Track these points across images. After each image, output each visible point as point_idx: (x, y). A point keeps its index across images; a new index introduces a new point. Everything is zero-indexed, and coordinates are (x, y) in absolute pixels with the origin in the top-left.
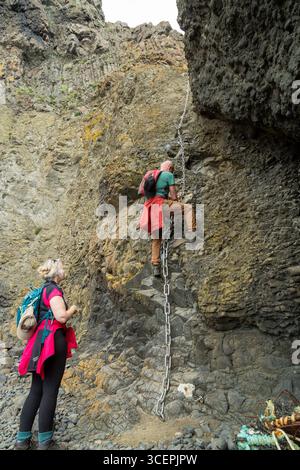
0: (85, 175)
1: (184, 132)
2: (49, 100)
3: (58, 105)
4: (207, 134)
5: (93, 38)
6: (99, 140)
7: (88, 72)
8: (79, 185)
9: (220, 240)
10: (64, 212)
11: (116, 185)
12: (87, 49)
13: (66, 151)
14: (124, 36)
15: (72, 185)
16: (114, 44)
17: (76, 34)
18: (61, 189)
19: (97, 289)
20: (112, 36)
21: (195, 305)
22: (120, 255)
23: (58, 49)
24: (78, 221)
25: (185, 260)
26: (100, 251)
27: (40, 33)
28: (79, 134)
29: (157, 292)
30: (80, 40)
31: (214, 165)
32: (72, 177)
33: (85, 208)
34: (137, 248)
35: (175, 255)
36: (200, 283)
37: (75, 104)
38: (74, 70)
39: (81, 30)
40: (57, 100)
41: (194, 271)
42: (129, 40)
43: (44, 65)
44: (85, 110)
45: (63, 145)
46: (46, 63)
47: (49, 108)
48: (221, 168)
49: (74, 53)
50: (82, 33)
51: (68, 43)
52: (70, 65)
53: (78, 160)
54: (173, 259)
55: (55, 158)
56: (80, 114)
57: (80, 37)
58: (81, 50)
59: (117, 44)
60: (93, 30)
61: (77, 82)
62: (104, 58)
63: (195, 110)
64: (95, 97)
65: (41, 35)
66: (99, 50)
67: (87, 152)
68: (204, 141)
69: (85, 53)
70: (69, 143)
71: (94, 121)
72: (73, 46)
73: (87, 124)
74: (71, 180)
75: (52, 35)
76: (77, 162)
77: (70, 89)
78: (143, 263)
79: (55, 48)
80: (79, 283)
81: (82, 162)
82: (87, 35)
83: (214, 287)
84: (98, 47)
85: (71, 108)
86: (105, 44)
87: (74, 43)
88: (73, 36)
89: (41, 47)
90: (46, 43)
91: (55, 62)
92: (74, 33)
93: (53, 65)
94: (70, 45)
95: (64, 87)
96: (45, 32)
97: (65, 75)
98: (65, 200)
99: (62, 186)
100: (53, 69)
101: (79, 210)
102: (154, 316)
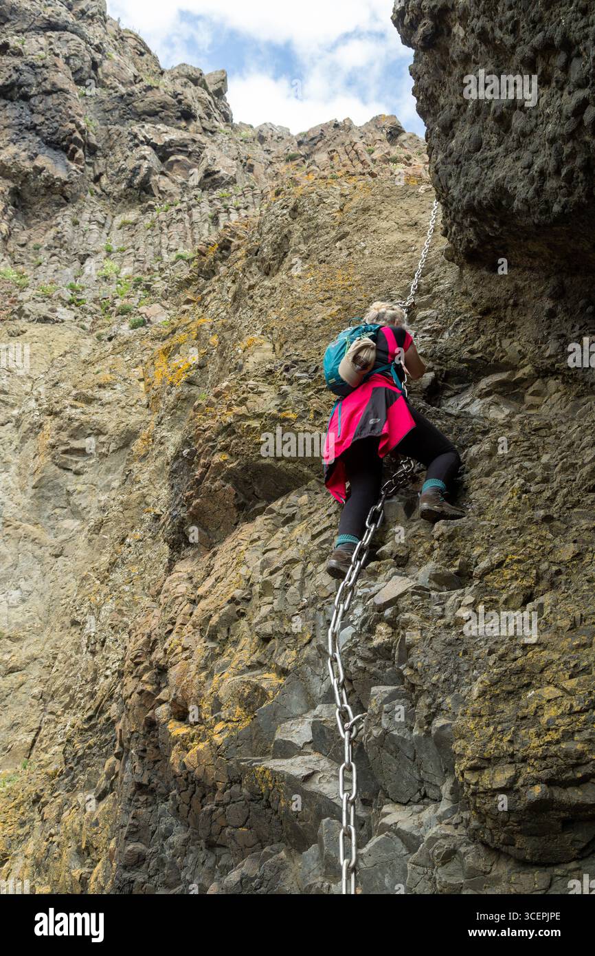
0: (144, 477)
1: (421, 314)
2: (67, 295)
3: (90, 306)
4: (486, 312)
5: (196, 156)
6: (190, 382)
7: (176, 229)
8: (126, 506)
9: (526, 573)
10: (74, 584)
11: (218, 458)
12: (180, 179)
13: (96, 414)
14: (279, 149)
15: (103, 509)
16: (251, 169)
17: (154, 146)
18: (71, 524)
19: (140, 787)
20: (245, 151)
21: (446, 789)
22: (214, 656)
23: (104, 180)
24: (110, 605)
25: (412, 635)
26: (158, 654)
27: (61, 145)
28: (139, 372)
29: (324, 764)
30: (163, 159)
31: (510, 391)
32: (108, 488)
33: (135, 570)
34: (268, 628)
35: (382, 628)
36: (460, 701)
37: (135, 301)
38: (140, 227)
39: (167, 138)
40: (87, 296)
41: (442, 667)
42: (291, 158)
43: (64, 218)
44: (159, 315)
45: (89, 401)
46: (69, 211)
47: (63, 313)
48: (528, 399)
49: (145, 188)
50: (170, 143)
51: (130, 164)
52: (132, 216)
53: (128, 438)
54: (377, 641)
55: (64, 436)
56: (143, 323)
57: (163, 152)
58: (164, 183)
59: (259, 169)
60: (199, 137)
61: (147, 253)
62: (221, 199)
63: (450, 256)
64: (188, 282)
65: (65, 149)
66: (211, 180)
67: (154, 418)
68: (479, 332)
69: (172, 188)
70: (106, 395)
71: (180, 336)
72: (143, 171)
73: (160, 346)
74: (103, 497)
75: (92, 150)
76: (126, 445)
77: (127, 271)
78: (283, 672)
79: (97, 179)
80: (89, 785)
81: (138, 446)
82: (182, 147)
83: (507, 709)
84: (208, 174)
85: (124, 312)
86: (225, 166)
87: (145, 164)
88: (146, 150)
89: (60, 174)
90: (73, 166)
91: (92, 209)
92: (148, 142)
93: (86, 216)
94: (135, 171)
95: (111, 266)
96: (76, 141)
97: (117, 239)
98: (81, 549)
99: (76, 513)
100: (84, 225)
101: (118, 576)
102: (313, 850)
